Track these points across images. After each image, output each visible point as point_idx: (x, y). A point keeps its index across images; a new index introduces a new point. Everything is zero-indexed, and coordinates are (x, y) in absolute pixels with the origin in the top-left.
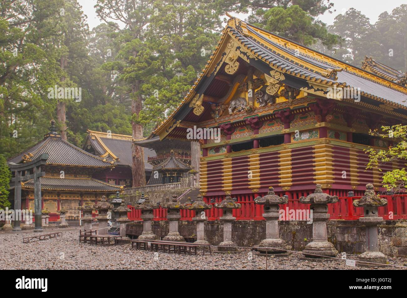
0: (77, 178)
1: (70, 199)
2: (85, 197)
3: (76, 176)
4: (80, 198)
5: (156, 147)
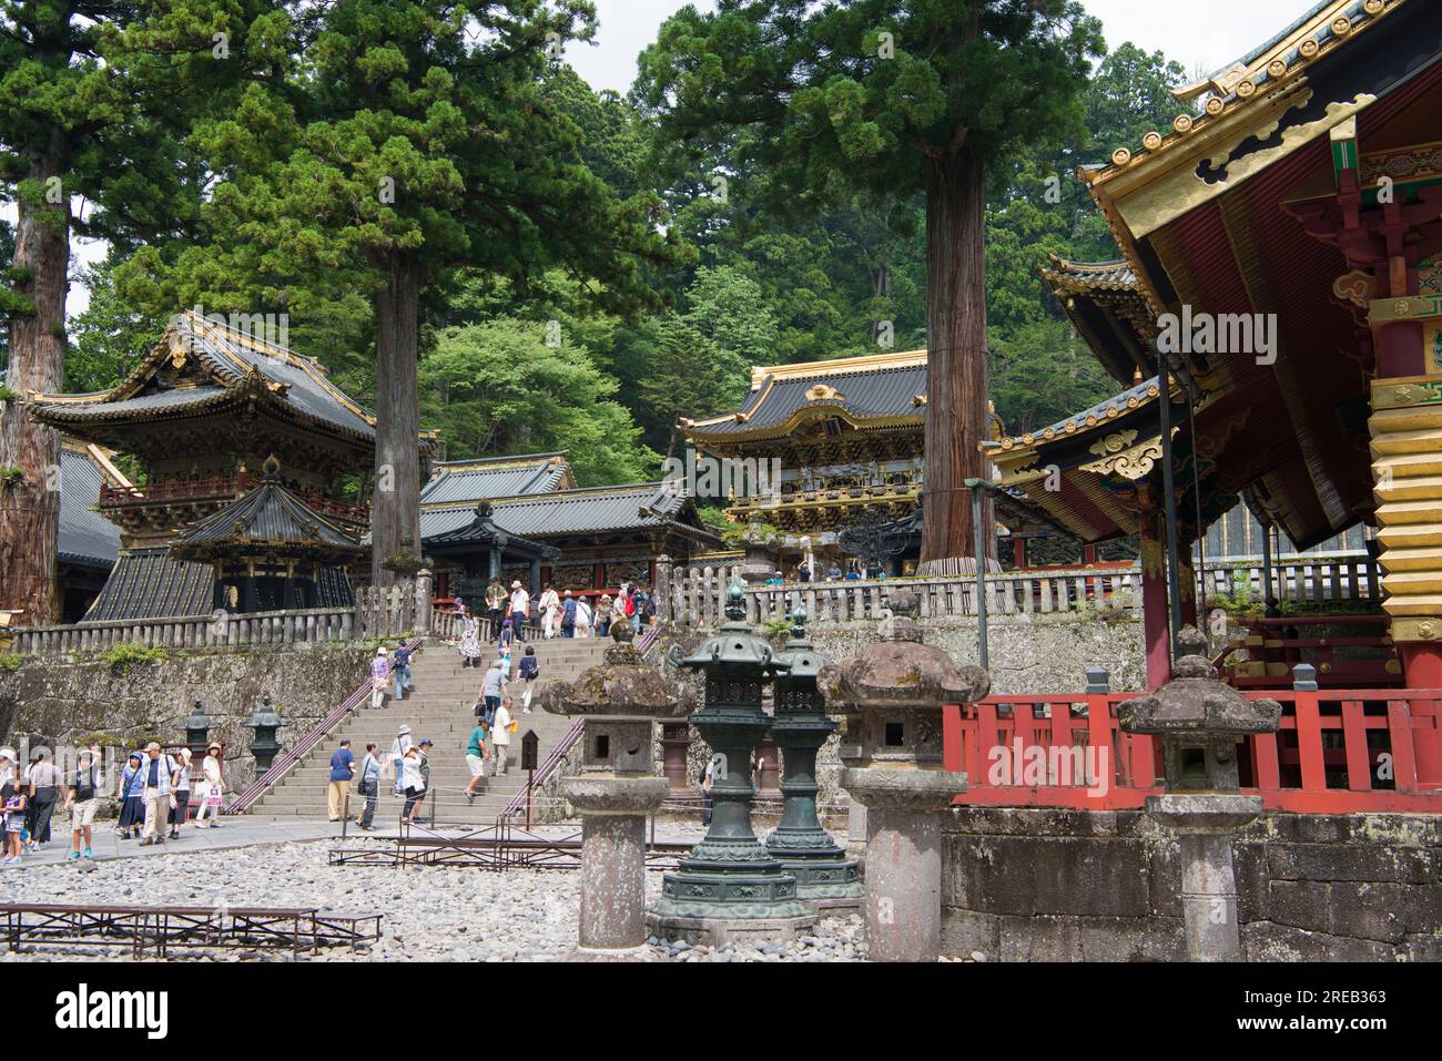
5: (149, 444)
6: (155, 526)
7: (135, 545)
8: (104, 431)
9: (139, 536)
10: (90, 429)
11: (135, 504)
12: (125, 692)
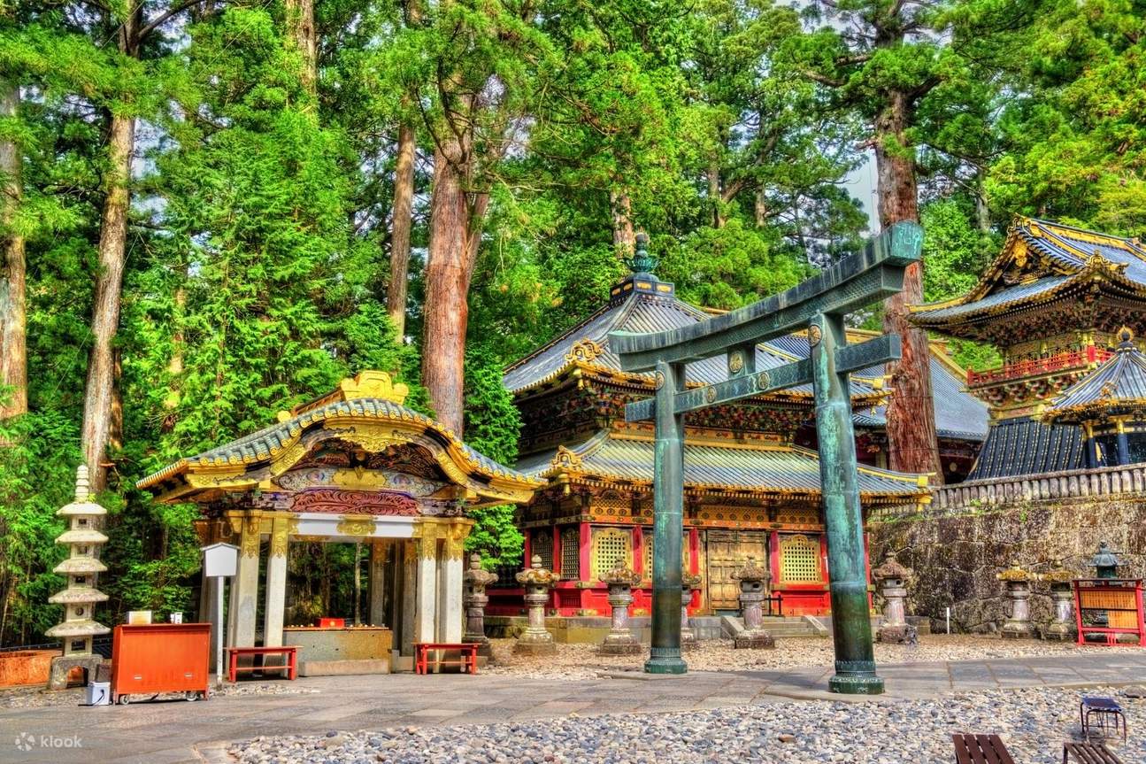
0: (743, 446)
1: (734, 525)
2: (783, 520)
3: (742, 438)
4: (767, 525)
5: (1002, 333)
6: (1016, 399)
7: (1001, 416)
8: (965, 327)
9: (1004, 408)
10: (953, 327)
11: (998, 383)
12: (1024, 535)
